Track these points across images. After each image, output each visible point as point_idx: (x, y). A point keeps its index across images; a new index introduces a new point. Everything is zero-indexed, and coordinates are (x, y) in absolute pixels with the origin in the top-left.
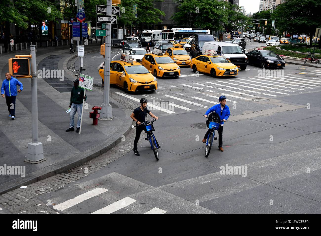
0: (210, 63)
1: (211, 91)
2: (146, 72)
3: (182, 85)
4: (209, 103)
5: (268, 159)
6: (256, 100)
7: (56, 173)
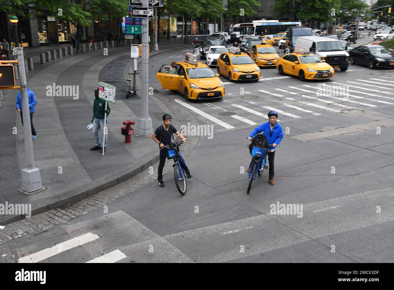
0: (299, 63)
1: (291, 99)
2: (211, 75)
3: (259, 91)
4: (283, 116)
5: (331, 200)
6: (346, 112)
7: (50, 208)
